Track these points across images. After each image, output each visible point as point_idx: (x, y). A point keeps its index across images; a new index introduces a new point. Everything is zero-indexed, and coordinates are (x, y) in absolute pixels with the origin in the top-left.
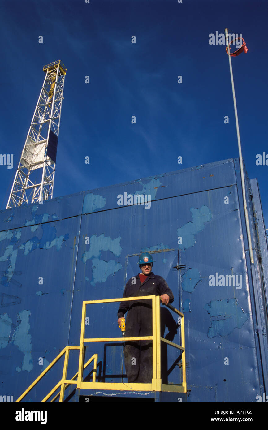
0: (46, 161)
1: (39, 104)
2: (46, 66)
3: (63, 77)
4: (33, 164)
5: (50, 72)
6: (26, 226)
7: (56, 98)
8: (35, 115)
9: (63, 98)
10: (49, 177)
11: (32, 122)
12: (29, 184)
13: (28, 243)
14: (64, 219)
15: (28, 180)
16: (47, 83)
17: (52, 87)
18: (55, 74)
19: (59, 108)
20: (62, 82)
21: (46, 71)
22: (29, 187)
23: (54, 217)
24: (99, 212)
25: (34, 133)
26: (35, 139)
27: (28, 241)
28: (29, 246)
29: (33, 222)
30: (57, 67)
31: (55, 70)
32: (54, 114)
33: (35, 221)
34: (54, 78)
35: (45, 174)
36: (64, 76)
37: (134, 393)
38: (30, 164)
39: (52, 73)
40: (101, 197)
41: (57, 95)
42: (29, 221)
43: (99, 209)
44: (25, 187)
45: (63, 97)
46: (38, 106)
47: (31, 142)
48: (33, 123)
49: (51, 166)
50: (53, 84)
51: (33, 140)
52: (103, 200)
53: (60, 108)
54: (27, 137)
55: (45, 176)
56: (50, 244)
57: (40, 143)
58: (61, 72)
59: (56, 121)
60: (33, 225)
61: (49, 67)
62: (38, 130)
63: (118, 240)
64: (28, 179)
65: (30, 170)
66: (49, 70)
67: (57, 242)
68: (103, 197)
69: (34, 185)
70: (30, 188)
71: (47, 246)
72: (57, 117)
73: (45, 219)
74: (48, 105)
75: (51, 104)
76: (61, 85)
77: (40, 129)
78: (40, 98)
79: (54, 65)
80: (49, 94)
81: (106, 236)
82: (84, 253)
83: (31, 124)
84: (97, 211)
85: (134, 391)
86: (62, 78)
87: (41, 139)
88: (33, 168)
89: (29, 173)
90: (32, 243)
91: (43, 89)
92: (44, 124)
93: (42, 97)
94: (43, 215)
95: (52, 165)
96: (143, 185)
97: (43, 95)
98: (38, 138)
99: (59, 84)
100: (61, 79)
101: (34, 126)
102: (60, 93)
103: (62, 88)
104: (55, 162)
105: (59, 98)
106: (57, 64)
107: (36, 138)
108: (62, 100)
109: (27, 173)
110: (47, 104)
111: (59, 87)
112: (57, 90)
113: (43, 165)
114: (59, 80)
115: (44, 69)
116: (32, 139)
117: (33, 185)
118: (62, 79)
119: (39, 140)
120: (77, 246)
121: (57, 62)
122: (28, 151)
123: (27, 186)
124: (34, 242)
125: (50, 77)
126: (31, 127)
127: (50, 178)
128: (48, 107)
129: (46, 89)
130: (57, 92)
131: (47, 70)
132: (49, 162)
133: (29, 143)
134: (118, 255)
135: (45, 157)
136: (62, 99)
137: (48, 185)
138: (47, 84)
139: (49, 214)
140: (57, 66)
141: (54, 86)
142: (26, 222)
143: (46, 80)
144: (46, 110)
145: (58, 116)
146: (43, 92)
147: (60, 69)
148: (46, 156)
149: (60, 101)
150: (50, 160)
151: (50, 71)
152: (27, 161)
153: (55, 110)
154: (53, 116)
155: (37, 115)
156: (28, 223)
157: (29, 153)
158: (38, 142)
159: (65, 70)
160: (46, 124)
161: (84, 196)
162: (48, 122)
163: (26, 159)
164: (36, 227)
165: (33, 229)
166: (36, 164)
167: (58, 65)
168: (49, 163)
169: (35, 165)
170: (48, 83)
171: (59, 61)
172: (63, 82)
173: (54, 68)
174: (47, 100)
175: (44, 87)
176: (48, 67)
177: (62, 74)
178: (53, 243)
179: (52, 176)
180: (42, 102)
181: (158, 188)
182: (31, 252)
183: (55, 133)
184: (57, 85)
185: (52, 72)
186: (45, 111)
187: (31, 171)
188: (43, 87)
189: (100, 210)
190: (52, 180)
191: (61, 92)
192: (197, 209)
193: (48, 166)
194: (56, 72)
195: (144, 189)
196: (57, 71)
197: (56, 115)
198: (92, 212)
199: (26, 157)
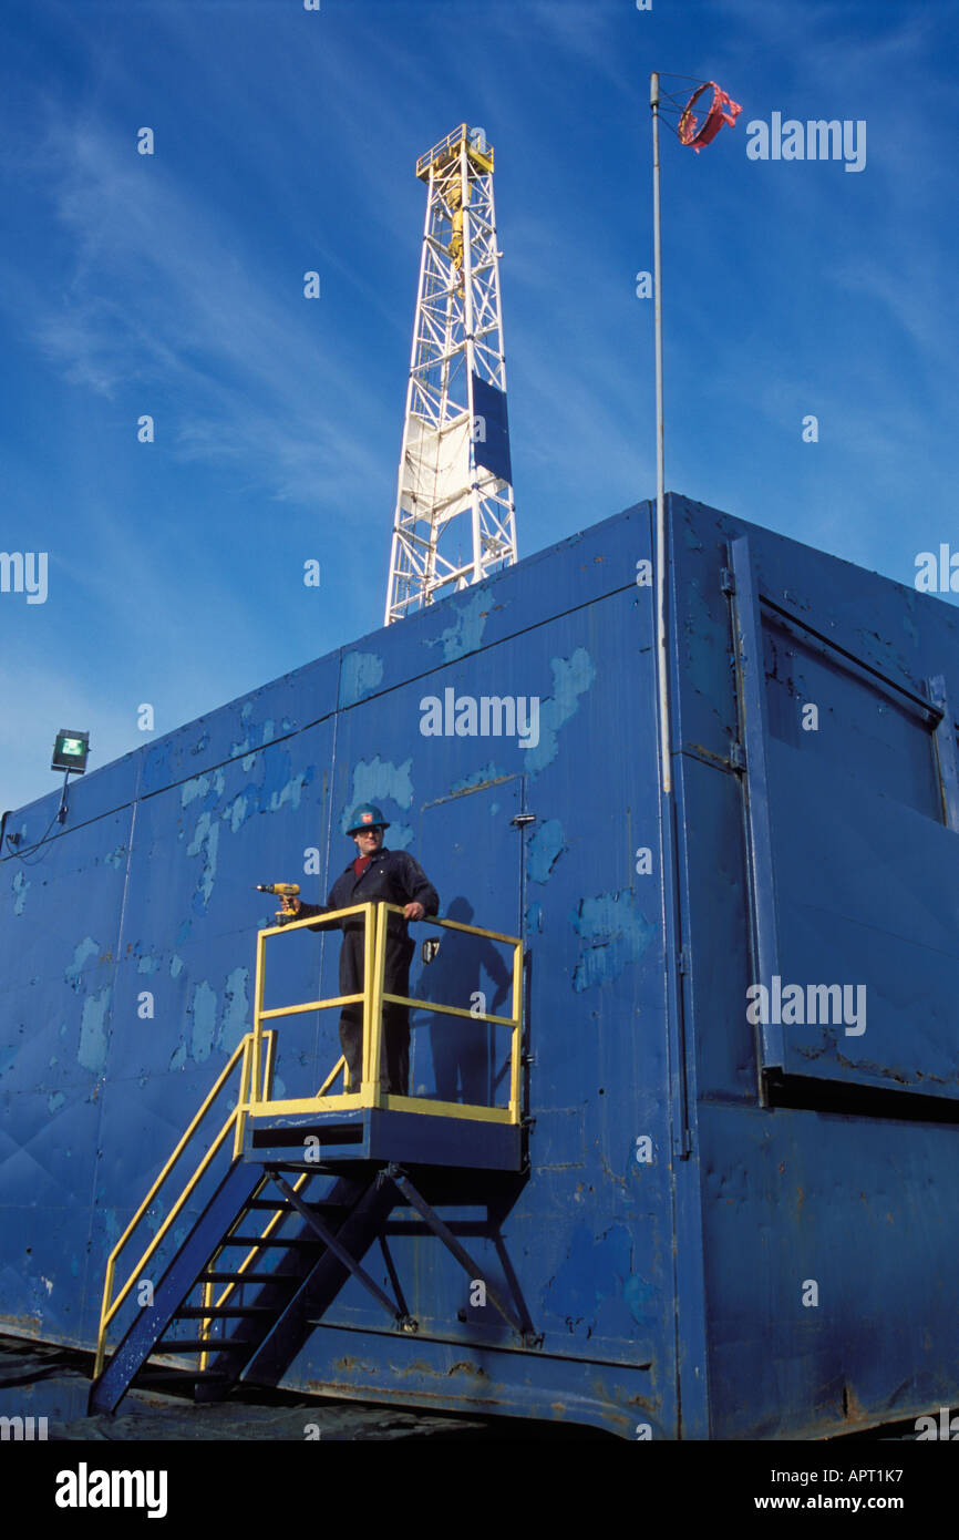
0: (476, 486)
1: (423, 297)
2: (423, 160)
3: (485, 181)
4: (441, 503)
5: (441, 177)
6: (233, 759)
7: (474, 264)
8: (419, 336)
9: (500, 254)
10: (497, 537)
11: (413, 364)
12: (442, 569)
13: (238, 802)
14: (306, 728)
15: (437, 561)
16: (437, 217)
17: (457, 227)
18: (457, 176)
19: (492, 293)
20: (485, 200)
21: (425, 177)
22: (443, 579)
23: (286, 726)
24: (370, 698)
25: (426, 397)
26: (432, 417)
27: (237, 796)
28: (240, 808)
29: (246, 747)
30: (459, 152)
31: (454, 165)
32: (480, 318)
33: (250, 744)
34: (456, 194)
35: (482, 527)
36: (490, 176)
37: (332, 1115)
38: (431, 504)
39: (448, 178)
40: (374, 657)
41: (478, 248)
42: (239, 745)
43: (372, 690)
44: (431, 584)
45: (499, 251)
46: (423, 302)
47: (421, 430)
48: (416, 365)
49: (498, 499)
50: (458, 214)
51: (427, 424)
52: (378, 665)
53: (494, 293)
54: (405, 419)
55: (483, 537)
56: (279, 796)
57: (451, 426)
58: (475, 166)
59: (488, 339)
60: (246, 755)
61: (434, 158)
62: (438, 385)
63: (406, 768)
64: (435, 555)
65: (437, 522)
66: (436, 169)
67: (291, 792)
68: (378, 659)
69: (456, 572)
70: (445, 583)
71: (274, 806)
72: (491, 325)
73: (268, 734)
74: (454, 291)
75: (462, 286)
76: (484, 209)
77: (442, 378)
78: (426, 275)
79: (447, 149)
80: (450, 256)
81: (383, 761)
82: (343, 812)
83: (412, 370)
84: (366, 698)
85: (332, 1112)
86: (485, 184)
87: (452, 412)
88: (445, 516)
89: (434, 535)
90: (246, 801)
91: (429, 240)
92: (451, 359)
93: (431, 271)
94: (263, 724)
95: (502, 493)
96: (458, 610)
97: (432, 261)
98: (444, 413)
99: (476, 210)
100: (482, 190)
101: (421, 375)
102: (487, 242)
103: (489, 221)
104: (509, 479)
105: (486, 257)
106: (458, 142)
107: (437, 415)
108: (496, 264)
109: (428, 537)
110: (450, 288)
111: (478, 218)
112: (473, 233)
113: (472, 502)
114: (475, 197)
115: (420, 170)
116: (422, 420)
117: (452, 572)
118: (485, 189)
119: (447, 419)
120: (331, 794)
121: (457, 132)
122: (418, 464)
123: (436, 578)
124: (248, 798)
125: (442, 192)
126: (412, 380)
127: (502, 538)
128: (457, 298)
129: (440, 239)
130: (473, 240)
131: (428, 171)
132: (492, 484)
133: (416, 436)
134: (406, 806)
135: (473, 471)
136: (495, 260)
137: (499, 562)
138: (437, 222)
139: (275, 721)
140: (458, 150)
141: (461, 220)
142: (232, 748)
143: (432, 207)
144: (454, 312)
145: (491, 321)
146: (429, 251)
147: (469, 157)
148: (476, 467)
149: (490, 269)
150: (493, 478)
151: (440, 173)
152: (419, 496)
153: (479, 301)
154: (478, 327)
155: (424, 337)
156: (235, 753)
157: (423, 468)
158: (444, 426)
159: (490, 154)
160: (458, 359)
161: (341, 661)
162: (463, 350)
163: (415, 491)
164: (252, 757)
165: (247, 763)
166: (452, 501)
167: (460, 145)
168: (491, 490)
169: (449, 504)
170: (441, 216)
171: (461, 129)
172: (490, 197)
173: (448, 156)
174: (448, 277)
175: (430, 233)
176: (429, 161)
177: (482, 172)
178: (285, 794)
179: (508, 529)
180: (435, 285)
181: (487, 614)
182: (243, 823)
183: (494, 382)
184: (471, 215)
185: (446, 174)
186: (448, 313)
187: (440, 526)
188: (426, 233)
189: (372, 695)
190: (508, 543)
191: (487, 235)
192: (566, 659)
193: (489, 500)
194: (459, 170)
195: (459, 622)
196: (460, 166)
197: (486, 322)
198: (355, 702)
199: (416, 482)
